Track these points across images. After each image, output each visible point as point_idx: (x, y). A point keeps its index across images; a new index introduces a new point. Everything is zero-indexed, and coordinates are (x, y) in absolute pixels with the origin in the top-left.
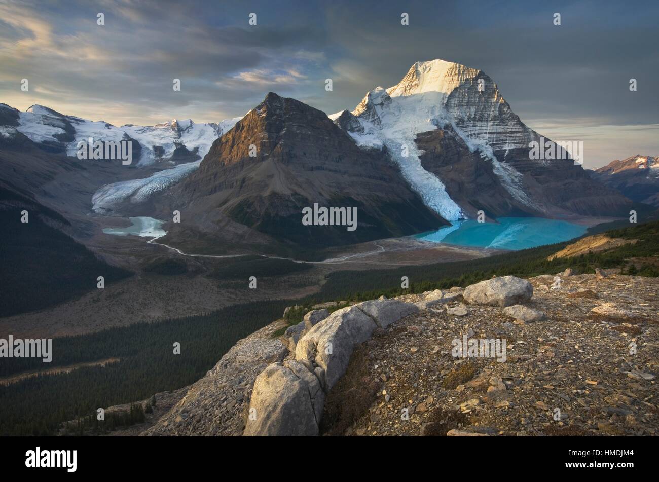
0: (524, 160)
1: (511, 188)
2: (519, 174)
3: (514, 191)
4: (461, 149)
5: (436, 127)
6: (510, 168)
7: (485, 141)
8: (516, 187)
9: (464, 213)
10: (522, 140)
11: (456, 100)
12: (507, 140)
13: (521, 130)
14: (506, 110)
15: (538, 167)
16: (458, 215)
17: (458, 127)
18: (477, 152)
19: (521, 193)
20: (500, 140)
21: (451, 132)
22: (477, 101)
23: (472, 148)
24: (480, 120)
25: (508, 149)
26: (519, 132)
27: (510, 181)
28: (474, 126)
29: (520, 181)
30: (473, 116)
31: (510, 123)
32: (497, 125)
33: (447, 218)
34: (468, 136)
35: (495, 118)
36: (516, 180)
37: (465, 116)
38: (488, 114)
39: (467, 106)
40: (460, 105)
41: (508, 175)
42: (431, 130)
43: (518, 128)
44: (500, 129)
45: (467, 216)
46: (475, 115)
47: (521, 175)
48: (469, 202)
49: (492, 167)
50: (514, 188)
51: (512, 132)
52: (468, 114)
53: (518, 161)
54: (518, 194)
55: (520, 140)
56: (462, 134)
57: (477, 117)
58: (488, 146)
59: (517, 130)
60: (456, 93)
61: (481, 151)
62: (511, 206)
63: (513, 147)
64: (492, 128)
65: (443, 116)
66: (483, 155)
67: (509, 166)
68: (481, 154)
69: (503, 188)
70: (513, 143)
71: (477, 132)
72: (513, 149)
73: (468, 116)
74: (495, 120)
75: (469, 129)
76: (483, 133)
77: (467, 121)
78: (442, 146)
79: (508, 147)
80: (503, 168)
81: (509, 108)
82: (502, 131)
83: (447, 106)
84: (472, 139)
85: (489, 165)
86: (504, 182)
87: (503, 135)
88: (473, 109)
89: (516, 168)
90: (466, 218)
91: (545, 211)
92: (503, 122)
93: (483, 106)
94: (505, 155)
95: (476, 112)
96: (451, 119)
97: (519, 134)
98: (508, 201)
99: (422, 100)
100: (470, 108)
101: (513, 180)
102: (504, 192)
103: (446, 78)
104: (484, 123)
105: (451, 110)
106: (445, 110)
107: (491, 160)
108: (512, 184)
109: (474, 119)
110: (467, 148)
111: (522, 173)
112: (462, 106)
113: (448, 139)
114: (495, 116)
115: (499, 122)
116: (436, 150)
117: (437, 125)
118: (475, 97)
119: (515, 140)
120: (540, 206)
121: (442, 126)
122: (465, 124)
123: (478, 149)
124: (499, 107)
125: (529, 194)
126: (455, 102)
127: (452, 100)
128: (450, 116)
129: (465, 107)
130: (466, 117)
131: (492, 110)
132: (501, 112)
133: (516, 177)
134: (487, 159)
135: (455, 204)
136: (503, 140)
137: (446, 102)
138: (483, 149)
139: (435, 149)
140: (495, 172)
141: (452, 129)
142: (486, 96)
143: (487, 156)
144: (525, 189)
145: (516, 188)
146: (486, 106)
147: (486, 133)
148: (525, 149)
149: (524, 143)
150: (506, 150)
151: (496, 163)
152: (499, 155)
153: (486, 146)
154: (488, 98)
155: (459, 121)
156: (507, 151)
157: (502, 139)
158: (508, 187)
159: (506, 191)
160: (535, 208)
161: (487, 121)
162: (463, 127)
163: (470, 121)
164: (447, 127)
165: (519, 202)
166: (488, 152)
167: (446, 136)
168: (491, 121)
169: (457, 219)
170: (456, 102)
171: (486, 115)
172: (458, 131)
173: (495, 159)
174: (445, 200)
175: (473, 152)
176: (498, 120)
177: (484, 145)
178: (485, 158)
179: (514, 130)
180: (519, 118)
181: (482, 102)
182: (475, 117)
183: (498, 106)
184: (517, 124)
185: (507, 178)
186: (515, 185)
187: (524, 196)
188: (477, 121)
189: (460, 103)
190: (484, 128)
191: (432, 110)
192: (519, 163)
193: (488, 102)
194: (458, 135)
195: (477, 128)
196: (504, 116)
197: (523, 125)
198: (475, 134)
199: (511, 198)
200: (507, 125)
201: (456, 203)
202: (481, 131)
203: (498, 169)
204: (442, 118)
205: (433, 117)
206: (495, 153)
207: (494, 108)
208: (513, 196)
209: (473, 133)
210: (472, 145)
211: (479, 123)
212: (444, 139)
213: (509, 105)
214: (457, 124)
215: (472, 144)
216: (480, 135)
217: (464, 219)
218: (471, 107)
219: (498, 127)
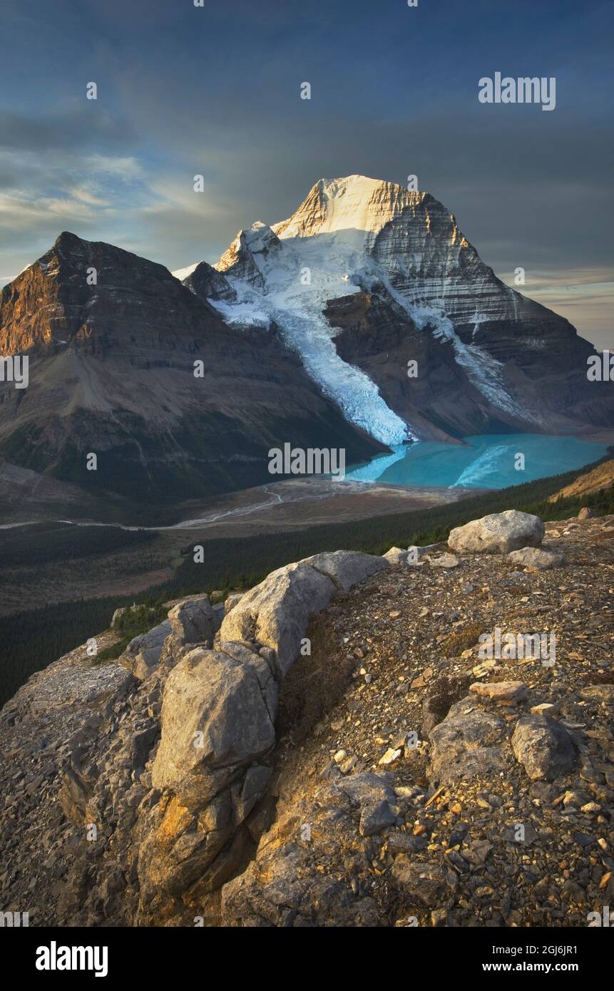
0: (504, 341)
1: (486, 386)
2: (498, 363)
3: (491, 392)
4: (402, 324)
5: (358, 289)
6: (482, 354)
7: (440, 311)
8: (494, 384)
9: (413, 432)
10: (499, 307)
11: (390, 243)
12: (475, 308)
13: (496, 291)
14: (471, 258)
15: (526, 350)
16: (402, 435)
17: (395, 287)
18: (429, 329)
19: (503, 394)
20: (464, 309)
21: (384, 296)
22: (424, 245)
23: (420, 323)
24: (430, 275)
25: (477, 322)
26: (493, 294)
27: (483, 375)
28: (422, 285)
29: (498, 376)
30: (418, 270)
31: (478, 279)
32: (457, 284)
33: (385, 441)
34: (412, 303)
35: (454, 272)
36: (493, 374)
37: (405, 270)
38: (442, 266)
39: (408, 252)
40: (397, 251)
41: (480, 366)
42: (351, 294)
43: (491, 288)
44: (464, 289)
45: (417, 436)
46: (422, 267)
47: (500, 364)
48: (420, 413)
49: (454, 353)
50: (490, 386)
51: (483, 295)
52: (411, 265)
53: (494, 342)
54: (497, 396)
55: (495, 307)
56: (401, 299)
57: (425, 270)
58: (445, 318)
59: (491, 291)
60: (389, 230)
61: (435, 328)
62: (486, 416)
63: (485, 318)
64: (450, 287)
65: (369, 270)
66: (437, 334)
67: (481, 350)
68: (435, 332)
69: (472, 385)
70: (486, 312)
71: (426, 295)
72: (488, 322)
73: (410, 270)
74: (455, 275)
75: (412, 291)
76: (435, 297)
77: (409, 278)
78: (369, 321)
79: (477, 319)
80: (471, 354)
81: (476, 255)
82: (466, 292)
83: (375, 253)
84: (418, 307)
85: (447, 351)
86: (475, 376)
87: (469, 300)
88: (418, 258)
89: (490, 353)
90: (415, 440)
91: (540, 422)
92: (468, 279)
93: (433, 253)
94: (474, 333)
95: (422, 262)
96: (382, 274)
97: (494, 298)
98: (482, 408)
99: (333, 243)
100: (413, 256)
101: (487, 373)
102: (475, 394)
103: (371, 206)
104: (438, 281)
105: (382, 260)
106: (373, 260)
107: (451, 341)
108: (486, 381)
109: (421, 274)
110: (412, 323)
111: (502, 362)
112: (400, 252)
113: (379, 309)
114: (454, 269)
115: (460, 279)
116: (361, 327)
117: (360, 285)
118: (420, 237)
119: (487, 307)
120: (532, 414)
121: (369, 286)
122: (407, 282)
123: (429, 324)
124: (460, 254)
125: (515, 396)
126: (388, 245)
127: (382, 243)
128: (380, 270)
129: (405, 255)
130: (408, 271)
131: (449, 258)
132: (464, 263)
133: (492, 368)
134: (444, 340)
135: (396, 417)
136: (468, 309)
137: (372, 246)
138: (438, 323)
139: (359, 326)
140: (458, 360)
141: (386, 291)
142: (439, 236)
143: (444, 336)
144: (508, 387)
145: (493, 387)
146: (440, 253)
147: (440, 297)
148: (504, 321)
149: (502, 312)
150: (474, 324)
151: (460, 347)
152: (464, 333)
153: (443, 319)
154: (442, 239)
155: (395, 279)
156: (476, 327)
157: (466, 306)
158: (481, 384)
159: (478, 392)
160: (525, 417)
161: (441, 276)
162: (403, 288)
163: (415, 278)
164: (377, 288)
165: (500, 409)
166: (445, 329)
167: (376, 303)
168: (448, 276)
169: (402, 441)
170: (390, 246)
171: (440, 267)
172: (395, 294)
173: (457, 341)
174: (380, 411)
175: (421, 329)
176: (459, 275)
177: (438, 317)
178: (441, 338)
179: (485, 291)
180: (492, 271)
181: (432, 246)
182: (422, 271)
183: (458, 253)
184: (489, 281)
185: (478, 371)
186: (492, 382)
187: (506, 399)
188: (426, 278)
189: (395, 247)
190: (438, 289)
191: (351, 260)
192: (495, 345)
193: (442, 247)
194: (395, 301)
195: (426, 289)
196: (469, 268)
197: (499, 283)
198: (423, 299)
199: (486, 403)
200: (474, 283)
201: (397, 415)
202: (434, 295)
203: (463, 356)
204: (367, 273)
205: (352, 272)
206: (457, 331)
207: (453, 256)
208: (490, 400)
209: (419, 297)
210: (420, 317)
211: (428, 281)
212: (372, 309)
213: (475, 250)
214: (394, 283)
215: (419, 315)
216: (432, 301)
217: (412, 441)
218: (415, 254)
219: (460, 287)
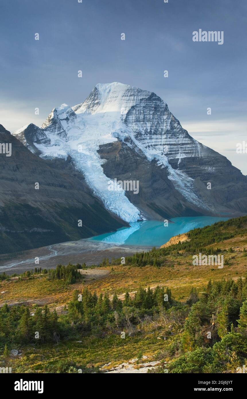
0: (194, 167)
1: (184, 191)
2: (191, 179)
3: (187, 194)
4: (138, 158)
5: (116, 140)
6: (183, 174)
7: (161, 152)
8: (189, 190)
9: (143, 215)
10: (191, 150)
11: (134, 116)
12: (179, 151)
13: (189, 142)
14: (176, 125)
15: (205, 172)
16: (137, 217)
17: (137, 139)
18: (155, 161)
19: (193, 195)
20: (173, 151)
21: (131, 144)
22: (151, 118)
23: (150, 158)
24: (155, 133)
25: (180, 158)
26: (188, 144)
27: (183, 185)
28: (151, 139)
29: (191, 185)
30: (149, 130)
31: (180, 136)
32: (169, 138)
33: (127, 220)
34: (146, 147)
35: (167, 132)
36: (188, 184)
37: (142, 130)
38: (161, 129)
39: (143, 121)
40: (137, 120)
41: (182, 180)
42: (112, 142)
43: (187, 141)
44: (173, 141)
45: (145, 217)
46: (151, 129)
47: (193, 180)
48: (148, 205)
49: (168, 174)
50: (186, 191)
51: (183, 144)
52: (145, 128)
53: (189, 168)
54: (190, 196)
55: (189, 150)
56: (140, 145)
57: (153, 131)
58: (163, 155)
59: (187, 142)
60: (133, 110)
61: (158, 160)
62: (184, 207)
63: (184, 156)
64: (165, 140)
65: (123, 130)
66: (159, 163)
67: (182, 172)
68: (158, 163)
69: (177, 192)
70: (184, 153)
71: (153, 144)
72: (185, 158)
73: (145, 130)
74: (168, 134)
75: (146, 141)
76: (158, 145)
77: (144, 134)
78: (121, 156)
79: (180, 156)
80: (177, 174)
81: (179, 124)
82: (174, 143)
83: (126, 121)
84: (149, 150)
85: (164, 172)
86: (179, 186)
87: (175, 147)
88: (149, 125)
89: (188, 174)
90: (144, 219)
91: (213, 210)
92: (175, 136)
93: (157, 122)
94: (178, 164)
95: (151, 127)
96: (130, 132)
97: (188, 146)
98: (182, 202)
99: (104, 116)
100: (146, 124)
101: (185, 184)
102: (178, 195)
103: (124, 98)
104: (159, 136)
105: (130, 125)
106: (125, 125)
107: (167, 167)
108: (185, 188)
109: (150, 133)
110: (146, 158)
111: (193, 179)
112: (140, 121)
113: (126, 150)
114: (167, 131)
115: (171, 136)
116: (116, 159)
117: (118, 138)
118: (149, 114)
119: (185, 150)
120: (209, 206)
121: (123, 139)
122: (143, 137)
123: (155, 158)
124: (171, 123)
125: (200, 196)
126: (132, 118)
127: (130, 116)
128: (129, 130)
129: (142, 123)
130: (143, 131)
131: (165, 125)
132: (172, 128)
133: (188, 182)
134: (163, 167)
135: (135, 207)
136: (175, 151)
137: (125, 118)
138: (160, 158)
139: (115, 158)
140: (170, 178)
141: (132, 141)
142: (159, 113)
143: (163, 165)
144: (196, 192)
145: (188, 191)
146: (160, 122)
147: (161, 145)
148: (194, 157)
149: (193, 153)
150: (178, 159)
151: (171, 170)
152: (174, 164)
153: (162, 156)
154: (161, 115)
155: (137, 135)
156: (180, 160)
157: (174, 149)
158: (182, 190)
159: (180, 194)
160: (205, 207)
161: (161, 134)
162: (141, 140)
163: (147, 135)
164: (127, 139)
165: (192, 203)
166: (164, 161)
167: (125, 147)
168: (164, 134)
169: (137, 220)
170: (134, 118)
171: (160, 130)
172: (137, 142)
173: (170, 167)
174: (125, 204)
175: (151, 161)
176: (170, 133)
177: (160, 155)
178: (161, 166)
179: (183, 142)
180: (187, 132)
181: (156, 119)
182: (151, 131)
183: (170, 122)
184: (186, 137)
185: (180, 183)
186: (188, 189)
187: (195, 198)
188: (153, 135)
189: (137, 119)
190: (159, 140)
191: (114, 123)
192: (190, 170)
193: (161, 119)
194: (137, 146)
195: (153, 140)
196: (175, 130)
197: (191, 138)
198: (152, 146)
199: (184, 199)
200: (178, 138)
201: (135, 206)
202: (157, 143)
203: (173, 175)
204: (122, 132)
205: (113, 131)
206: (170, 162)
207: (167, 124)
208: (187, 198)
209: (150, 144)
210: (150, 155)
211: (154, 136)
212: (123, 150)
213: (178, 121)
214: (136, 137)
215: (150, 154)
216: (156, 147)
217: (142, 220)
218: (147, 123)
219: (171, 140)
